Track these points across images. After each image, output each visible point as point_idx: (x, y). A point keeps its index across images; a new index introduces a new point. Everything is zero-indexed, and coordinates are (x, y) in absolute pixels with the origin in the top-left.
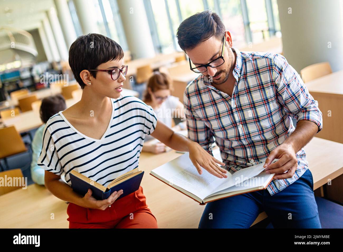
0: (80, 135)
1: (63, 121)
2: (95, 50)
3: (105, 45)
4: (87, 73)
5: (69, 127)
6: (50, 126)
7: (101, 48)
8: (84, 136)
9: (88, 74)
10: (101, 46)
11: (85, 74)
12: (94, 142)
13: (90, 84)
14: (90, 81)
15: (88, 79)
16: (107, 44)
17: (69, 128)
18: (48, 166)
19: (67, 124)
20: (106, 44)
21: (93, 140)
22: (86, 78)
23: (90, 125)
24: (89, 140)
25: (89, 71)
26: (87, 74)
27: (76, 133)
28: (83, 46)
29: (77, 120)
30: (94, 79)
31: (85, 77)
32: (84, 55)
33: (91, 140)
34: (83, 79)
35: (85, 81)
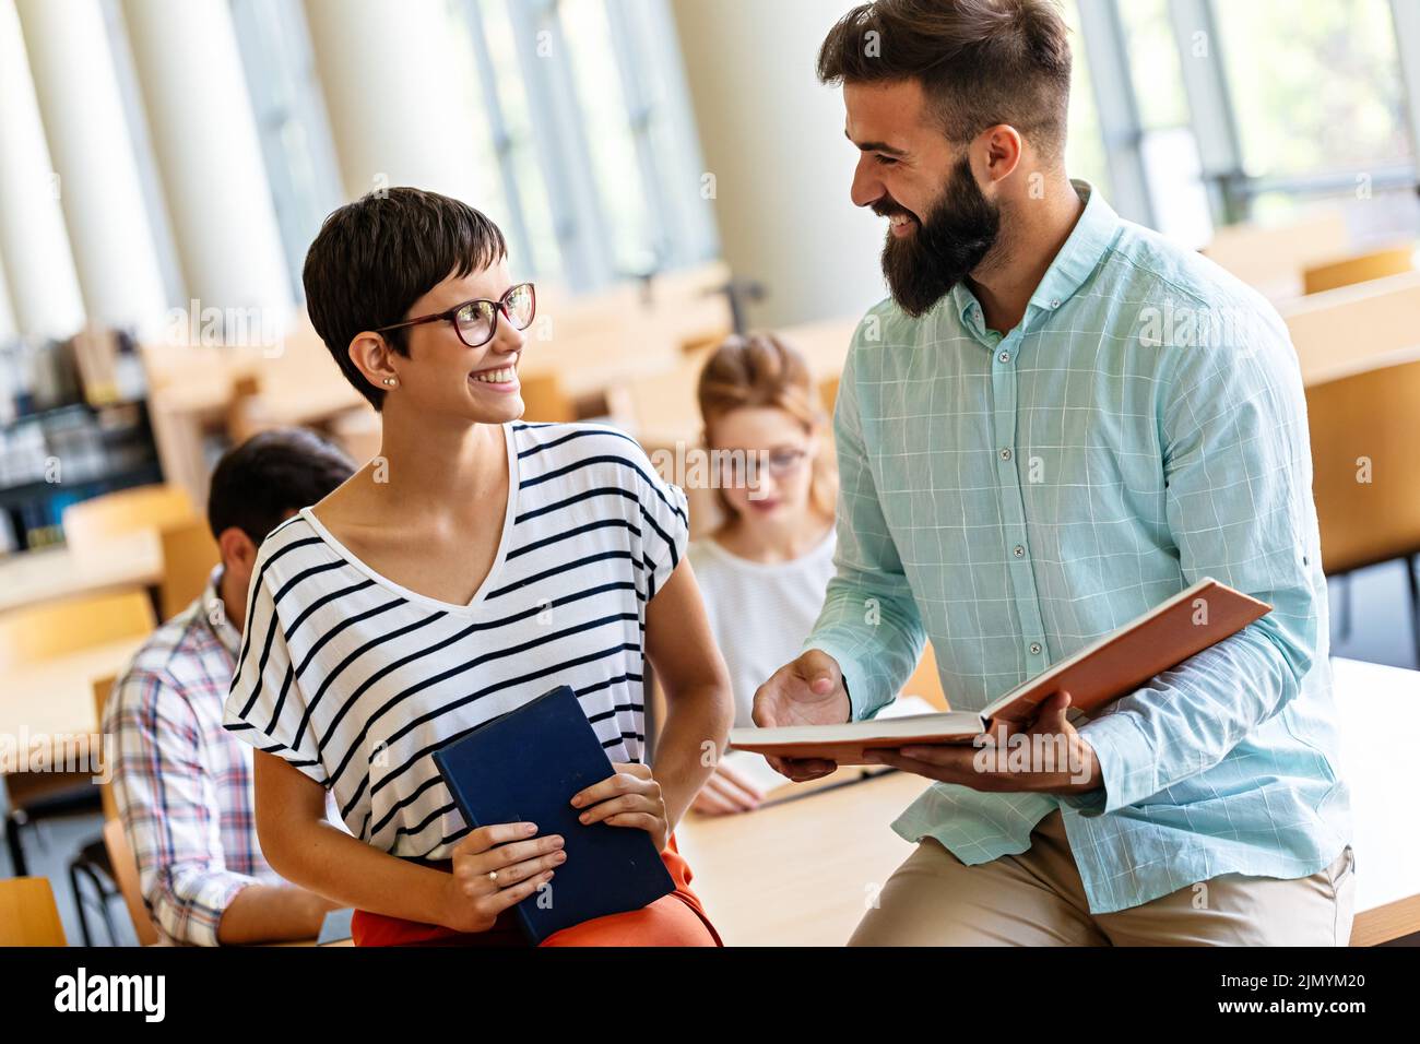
0: (387, 589)
1: (319, 540)
2: (385, 255)
3: (418, 228)
4: (373, 341)
5: (343, 563)
6: (273, 564)
7: (405, 241)
8: (403, 592)
9: (378, 347)
10: (406, 232)
11: (368, 348)
12: (441, 614)
13: (392, 382)
14: (390, 370)
15: (383, 365)
16: (425, 222)
17: (344, 567)
18: (269, 731)
19: (334, 549)
20: (422, 222)
21: (435, 606)
22: (374, 362)
23: (427, 548)
24: (421, 605)
25: (380, 333)
26: (374, 347)
27: (370, 583)
28: (343, 246)
29: (374, 532)
30: (403, 361)
31: (369, 357)
32: (351, 278)
33: (428, 605)
34: (364, 366)
35: (372, 374)
